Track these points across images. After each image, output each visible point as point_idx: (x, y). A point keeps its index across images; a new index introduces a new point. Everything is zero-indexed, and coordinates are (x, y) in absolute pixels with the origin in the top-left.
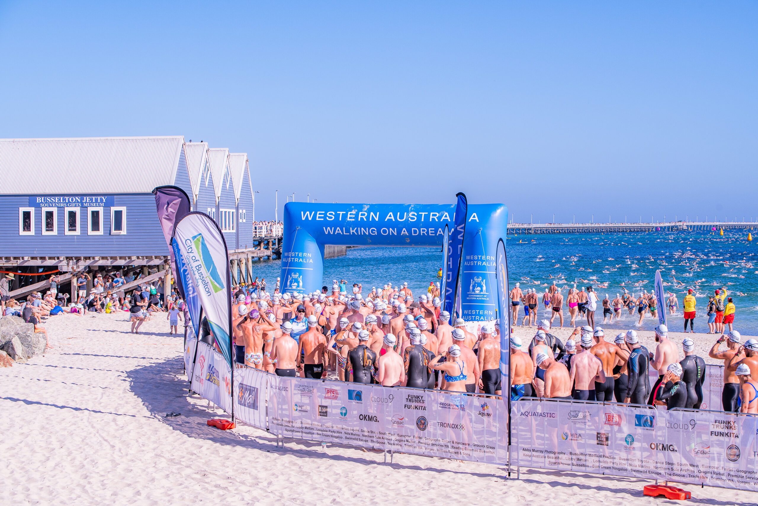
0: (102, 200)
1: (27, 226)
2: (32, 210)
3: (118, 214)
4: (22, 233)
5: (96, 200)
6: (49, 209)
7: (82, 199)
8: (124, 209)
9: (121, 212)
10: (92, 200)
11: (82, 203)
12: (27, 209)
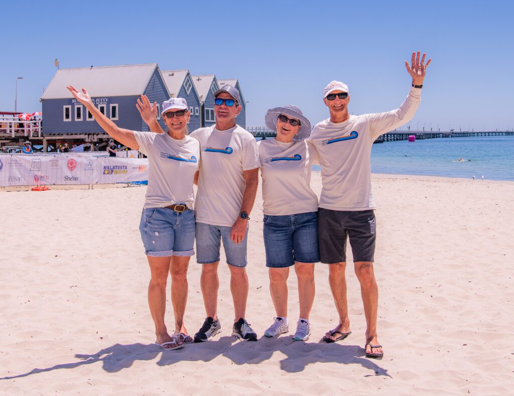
0: (105, 100)
1: (67, 116)
2: (70, 107)
3: (114, 108)
4: (65, 120)
5: (103, 100)
6: (79, 106)
7: (95, 100)
8: (117, 105)
9: (115, 107)
10: (100, 100)
11: (95, 102)
12: (67, 106)
